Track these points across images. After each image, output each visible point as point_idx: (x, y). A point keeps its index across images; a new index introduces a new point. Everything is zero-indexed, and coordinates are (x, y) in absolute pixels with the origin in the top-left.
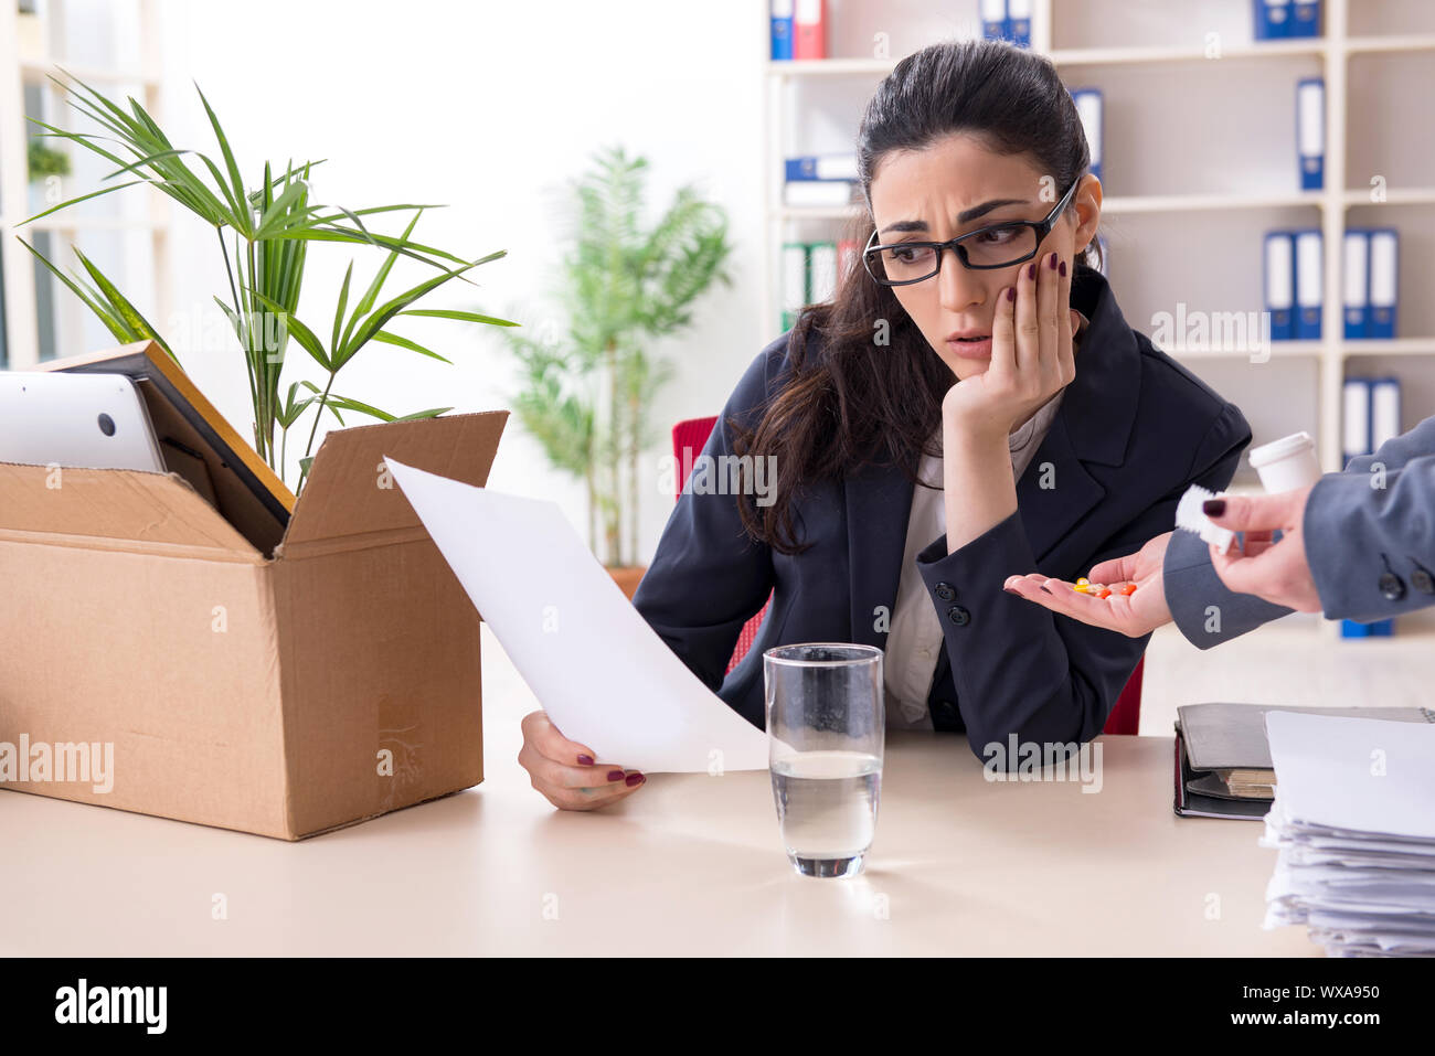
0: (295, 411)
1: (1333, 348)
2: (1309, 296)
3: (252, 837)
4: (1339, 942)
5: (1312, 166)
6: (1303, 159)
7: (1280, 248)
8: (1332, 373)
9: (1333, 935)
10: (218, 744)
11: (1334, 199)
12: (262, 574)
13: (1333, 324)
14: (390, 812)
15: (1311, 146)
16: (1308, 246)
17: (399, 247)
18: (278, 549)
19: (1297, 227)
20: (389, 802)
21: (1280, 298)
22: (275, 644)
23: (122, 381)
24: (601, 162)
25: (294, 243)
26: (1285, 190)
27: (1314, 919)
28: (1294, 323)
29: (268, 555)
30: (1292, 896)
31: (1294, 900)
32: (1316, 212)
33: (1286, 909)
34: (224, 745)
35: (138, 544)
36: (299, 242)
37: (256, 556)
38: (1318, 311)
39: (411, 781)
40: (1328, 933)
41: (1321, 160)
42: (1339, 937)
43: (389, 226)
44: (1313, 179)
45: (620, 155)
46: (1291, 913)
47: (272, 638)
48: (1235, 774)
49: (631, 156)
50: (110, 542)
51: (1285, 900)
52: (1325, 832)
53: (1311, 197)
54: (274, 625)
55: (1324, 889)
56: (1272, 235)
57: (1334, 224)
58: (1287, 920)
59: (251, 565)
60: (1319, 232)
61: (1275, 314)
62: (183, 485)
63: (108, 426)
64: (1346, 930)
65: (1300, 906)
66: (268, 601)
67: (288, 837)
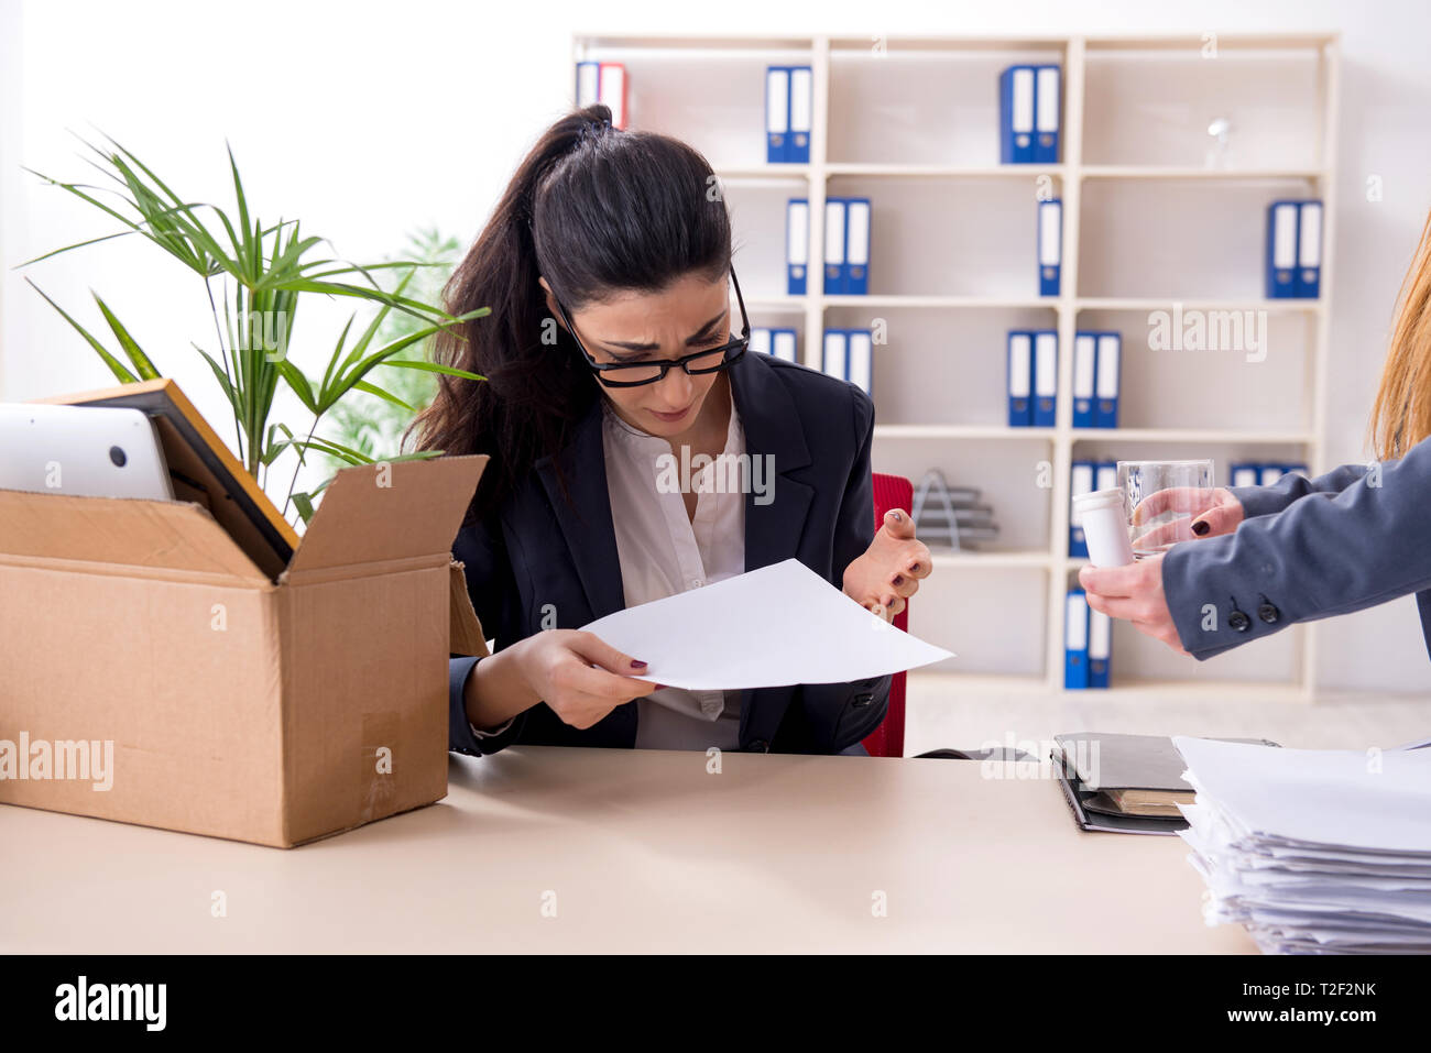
0: (275, 451)
1: (1064, 433)
2: (1045, 388)
3: (246, 846)
4: (1279, 937)
5: (1049, 274)
6: (1042, 268)
7: (1021, 345)
8: (1063, 456)
9: (1271, 931)
10: (214, 758)
11: (1068, 304)
12: (268, 599)
13: (1064, 413)
14: (369, 823)
15: (1050, 258)
16: (1045, 344)
17: (393, 302)
18: (283, 576)
19: (1035, 328)
20: (368, 813)
21: (1020, 388)
22: (277, 664)
23: (138, 417)
24: (417, 242)
25: (286, 294)
26: (1027, 294)
27: (1259, 918)
28: (1030, 411)
29: (275, 582)
30: (1236, 897)
31: (1239, 900)
32: (1053, 314)
33: (1230, 909)
34: (220, 759)
35: (140, 569)
36: (291, 294)
37: (263, 582)
38: (1053, 400)
39: (387, 794)
40: (1265, 929)
41: (1057, 269)
42: (1280, 933)
43: (388, 283)
44: (1050, 286)
45: (435, 237)
46: (1234, 912)
47: (274, 660)
48: (1127, 794)
49: (444, 239)
50: (112, 567)
51: (1231, 900)
52: (1281, 843)
53: (1049, 301)
54: (277, 647)
55: (1265, 891)
56: (1013, 334)
57: (1067, 326)
58: (1230, 919)
59: (257, 592)
60: (1055, 333)
61: (1014, 402)
62: (203, 514)
63: (119, 457)
64: (1283, 926)
65: (1246, 905)
66: (272, 625)
67: (281, 843)
